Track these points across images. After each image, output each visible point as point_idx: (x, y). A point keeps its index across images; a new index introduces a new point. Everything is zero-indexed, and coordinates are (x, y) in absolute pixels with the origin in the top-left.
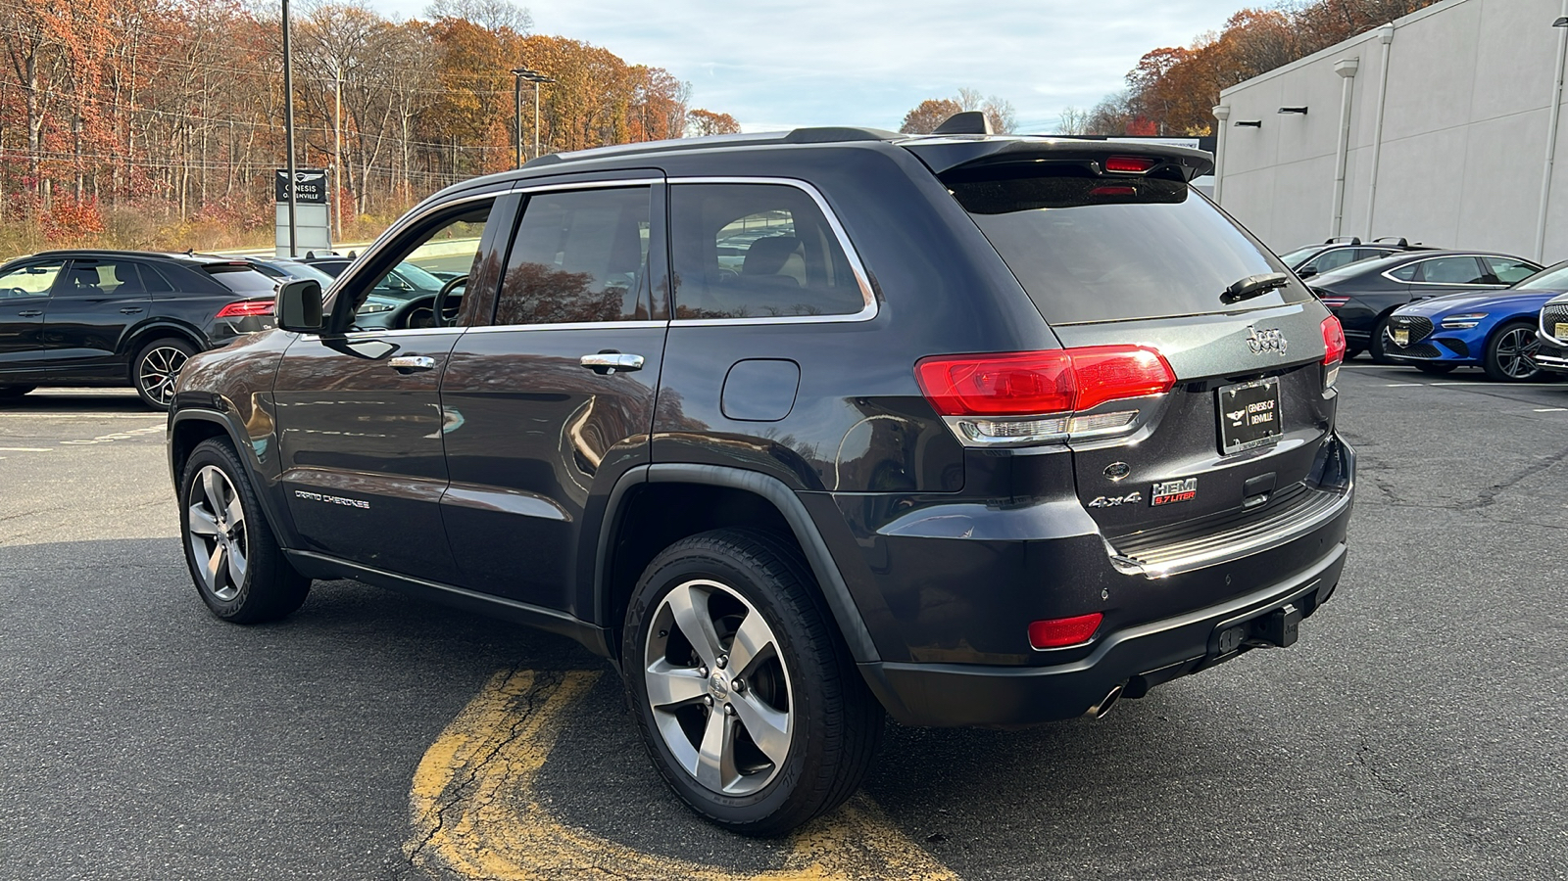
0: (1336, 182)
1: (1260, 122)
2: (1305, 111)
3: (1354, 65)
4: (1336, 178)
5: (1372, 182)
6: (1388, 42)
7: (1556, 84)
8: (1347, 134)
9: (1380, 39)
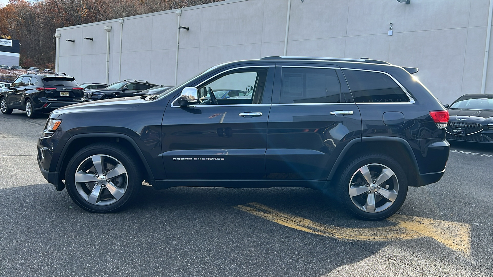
0: (107, 62)
1: (74, 41)
2: (92, 39)
3: (110, 28)
4: (107, 61)
5: (120, 63)
6: (122, 23)
7: (177, 43)
8: (109, 48)
9: (120, 22)
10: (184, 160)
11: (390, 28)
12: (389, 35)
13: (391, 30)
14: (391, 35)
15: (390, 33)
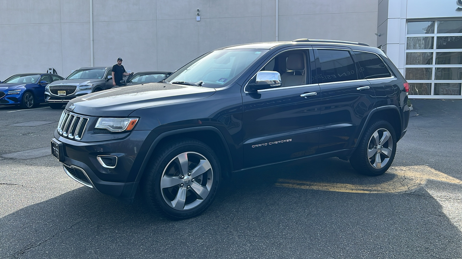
10: (261, 146)
11: (198, 14)
12: (197, 20)
13: (198, 16)
14: (199, 20)
15: (198, 18)
